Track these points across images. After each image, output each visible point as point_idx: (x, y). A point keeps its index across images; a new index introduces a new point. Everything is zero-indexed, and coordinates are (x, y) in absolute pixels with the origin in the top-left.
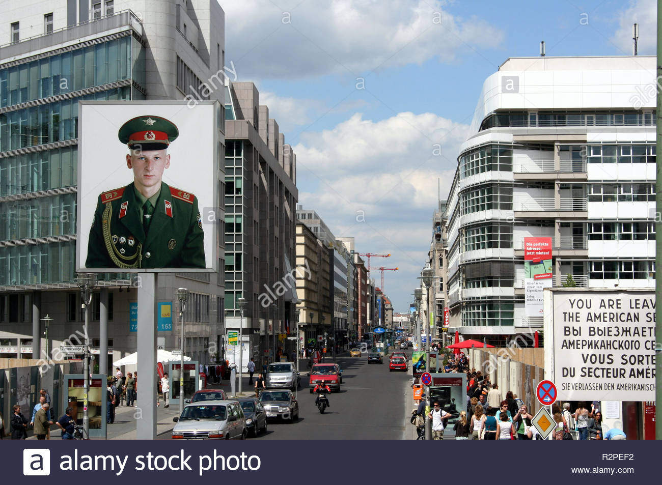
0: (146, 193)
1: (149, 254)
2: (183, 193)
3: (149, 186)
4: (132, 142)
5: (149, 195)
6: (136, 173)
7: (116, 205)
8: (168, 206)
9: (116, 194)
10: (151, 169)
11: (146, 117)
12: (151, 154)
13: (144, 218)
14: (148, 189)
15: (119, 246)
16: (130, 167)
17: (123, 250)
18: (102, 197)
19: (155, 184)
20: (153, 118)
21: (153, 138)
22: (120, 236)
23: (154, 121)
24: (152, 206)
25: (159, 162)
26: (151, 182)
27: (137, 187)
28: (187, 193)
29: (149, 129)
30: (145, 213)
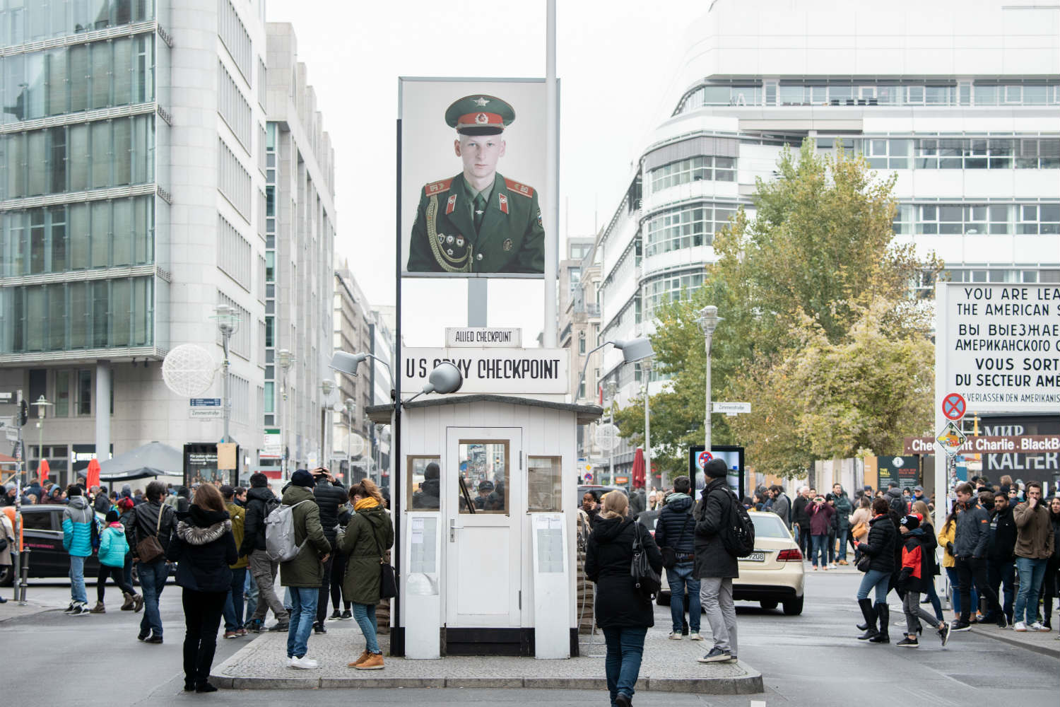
0: (478, 184)
1: (480, 256)
2: (520, 185)
3: (481, 177)
4: (460, 126)
5: (481, 188)
6: (466, 162)
7: (443, 198)
8: (504, 200)
9: (442, 185)
10: (482, 157)
11: (478, 97)
12: (483, 140)
13: (475, 214)
14: (480, 181)
15: (446, 246)
16: (459, 155)
17: (451, 252)
18: (425, 190)
19: (488, 174)
20: (485, 97)
21: (485, 121)
22: (447, 235)
23: (487, 102)
24: (484, 200)
25: (492, 149)
26: (483, 172)
27: (467, 177)
28: (525, 186)
29: (481, 110)
30: (476, 208)
